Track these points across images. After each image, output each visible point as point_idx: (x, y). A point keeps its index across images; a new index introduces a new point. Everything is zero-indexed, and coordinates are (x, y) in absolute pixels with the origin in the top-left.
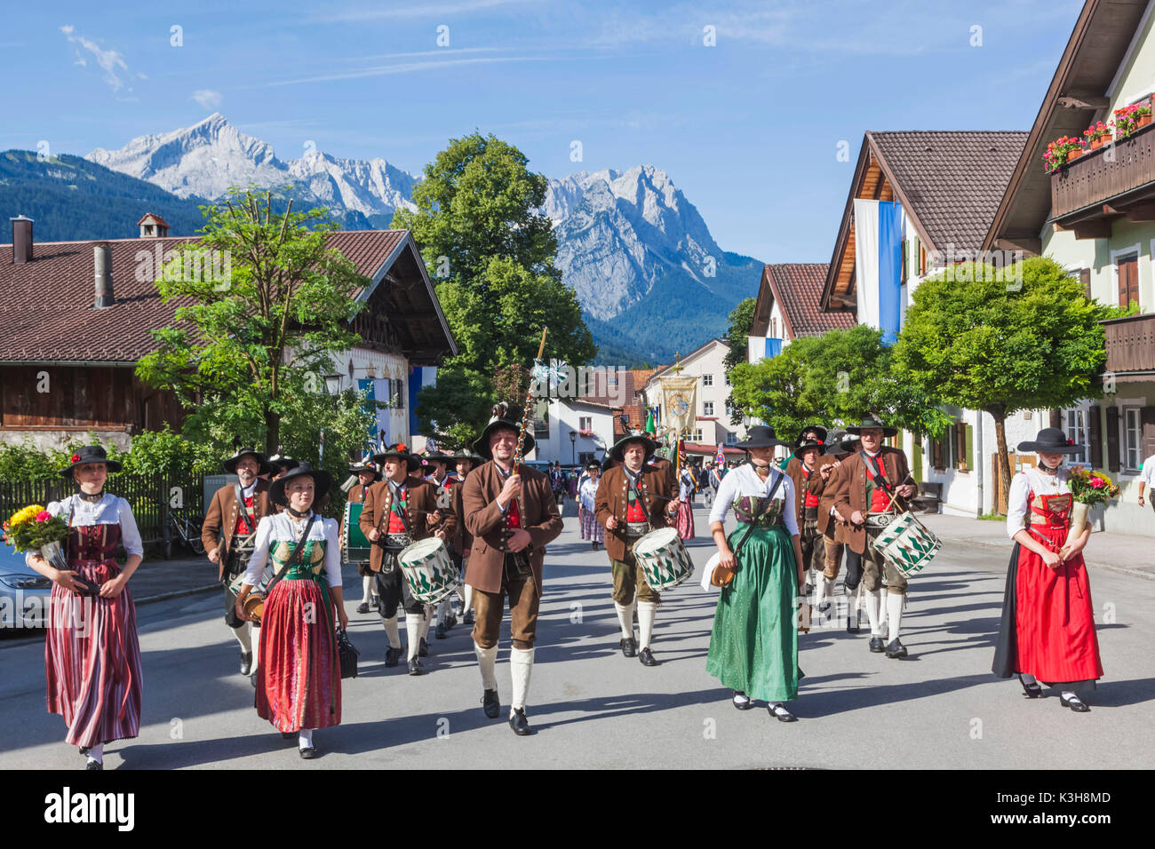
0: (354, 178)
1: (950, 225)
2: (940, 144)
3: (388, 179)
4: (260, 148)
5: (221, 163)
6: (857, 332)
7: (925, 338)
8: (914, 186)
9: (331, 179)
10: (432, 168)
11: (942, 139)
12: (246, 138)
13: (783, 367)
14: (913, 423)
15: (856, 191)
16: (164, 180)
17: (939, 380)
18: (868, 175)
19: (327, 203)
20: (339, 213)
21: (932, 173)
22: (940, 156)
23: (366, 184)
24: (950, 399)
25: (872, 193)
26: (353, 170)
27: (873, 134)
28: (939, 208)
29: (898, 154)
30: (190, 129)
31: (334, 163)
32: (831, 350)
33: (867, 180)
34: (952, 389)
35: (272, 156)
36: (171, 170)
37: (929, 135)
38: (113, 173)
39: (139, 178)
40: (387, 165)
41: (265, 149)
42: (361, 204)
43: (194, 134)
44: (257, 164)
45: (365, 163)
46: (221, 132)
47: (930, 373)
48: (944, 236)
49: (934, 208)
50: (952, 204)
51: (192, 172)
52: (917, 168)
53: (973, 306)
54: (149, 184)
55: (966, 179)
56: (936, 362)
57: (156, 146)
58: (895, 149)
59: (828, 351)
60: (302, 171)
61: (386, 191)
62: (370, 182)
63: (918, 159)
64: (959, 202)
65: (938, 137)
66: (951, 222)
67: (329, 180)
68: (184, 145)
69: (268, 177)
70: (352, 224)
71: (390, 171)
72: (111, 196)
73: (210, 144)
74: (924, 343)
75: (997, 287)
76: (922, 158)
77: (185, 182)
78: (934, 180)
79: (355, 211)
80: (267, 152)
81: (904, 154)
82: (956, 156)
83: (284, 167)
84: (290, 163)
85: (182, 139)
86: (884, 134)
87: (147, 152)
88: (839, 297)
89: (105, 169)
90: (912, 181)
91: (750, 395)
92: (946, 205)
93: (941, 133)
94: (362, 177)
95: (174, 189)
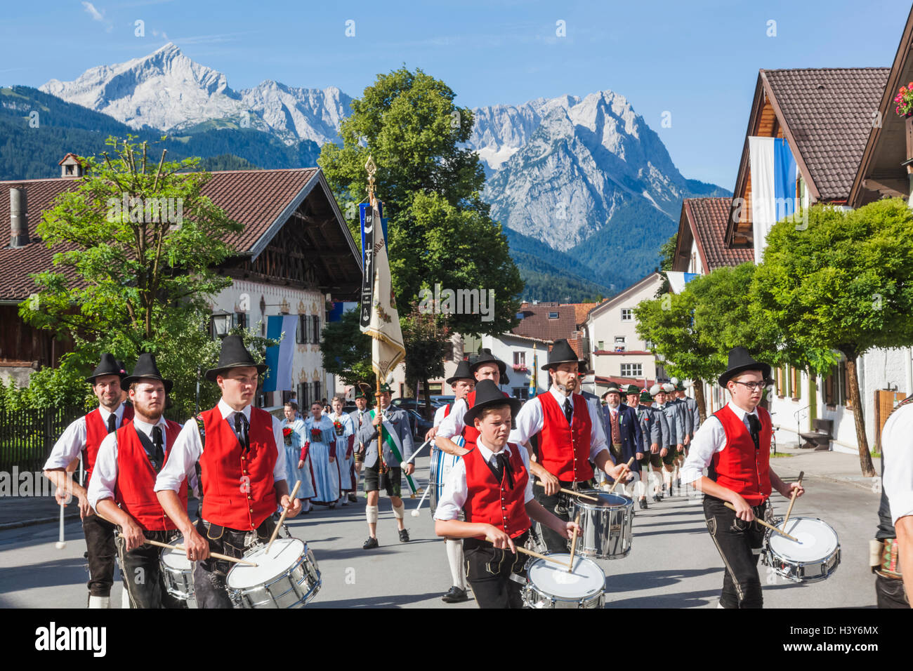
0: (307, 107)
1: (833, 163)
2: (833, 82)
3: (341, 108)
4: (213, 78)
5: (174, 93)
6: (742, 270)
7: (775, 279)
8: (802, 124)
9: (284, 108)
10: (359, 103)
11: (836, 77)
12: (199, 68)
13: (684, 303)
14: (798, 361)
15: (753, 129)
16: (118, 110)
17: (791, 319)
18: (764, 112)
19: (280, 132)
20: (292, 142)
21: (821, 111)
22: (831, 94)
23: (320, 113)
24: (802, 338)
25: (770, 130)
26: (307, 99)
27: (767, 72)
28: (824, 146)
29: (789, 92)
30: (144, 60)
31: (287, 91)
32: (717, 288)
33: (763, 117)
34: (803, 329)
35: (225, 86)
36: (124, 100)
37: (823, 72)
38: (67, 104)
39: (93, 109)
40: (341, 94)
41: (218, 78)
42: (314, 134)
43: (147, 65)
44: (210, 94)
45: (318, 92)
46: (175, 61)
47: (781, 313)
48: (826, 175)
49: (819, 147)
50: (837, 143)
51: (145, 102)
52: (807, 106)
53: (820, 248)
54: (103, 114)
55: (855, 117)
56: (785, 302)
57: (110, 78)
58: (787, 87)
59: (714, 289)
60: (255, 101)
61: (340, 120)
62: (323, 110)
63: (808, 96)
64: (845, 140)
65: (831, 75)
66: (834, 160)
67: (282, 109)
68: (137, 76)
69: (221, 107)
70: (305, 153)
71: (344, 99)
72: (65, 128)
73: (163, 74)
74: (774, 284)
75: (843, 230)
76: (813, 96)
77: (138, 113)
78: (822, 119)
79: (309, 141)
80: (220, 82)
81: (795, 92)
82: (848, 94)
83: (236, 97)
84: (243, 93)
85: (136, 69)
86: (778, 72)
87: (101, 83)
88: (744, 233)
89: (59, 101)
90: (800, 119)
91: (652, 331)
92: (832, 143)
93: (835, 70)
94: (315, 106)
95: (127, 120)
